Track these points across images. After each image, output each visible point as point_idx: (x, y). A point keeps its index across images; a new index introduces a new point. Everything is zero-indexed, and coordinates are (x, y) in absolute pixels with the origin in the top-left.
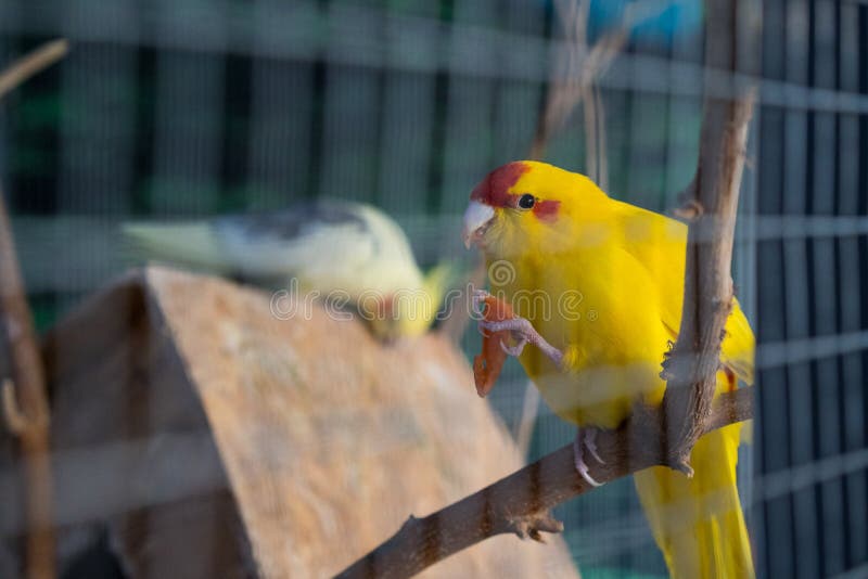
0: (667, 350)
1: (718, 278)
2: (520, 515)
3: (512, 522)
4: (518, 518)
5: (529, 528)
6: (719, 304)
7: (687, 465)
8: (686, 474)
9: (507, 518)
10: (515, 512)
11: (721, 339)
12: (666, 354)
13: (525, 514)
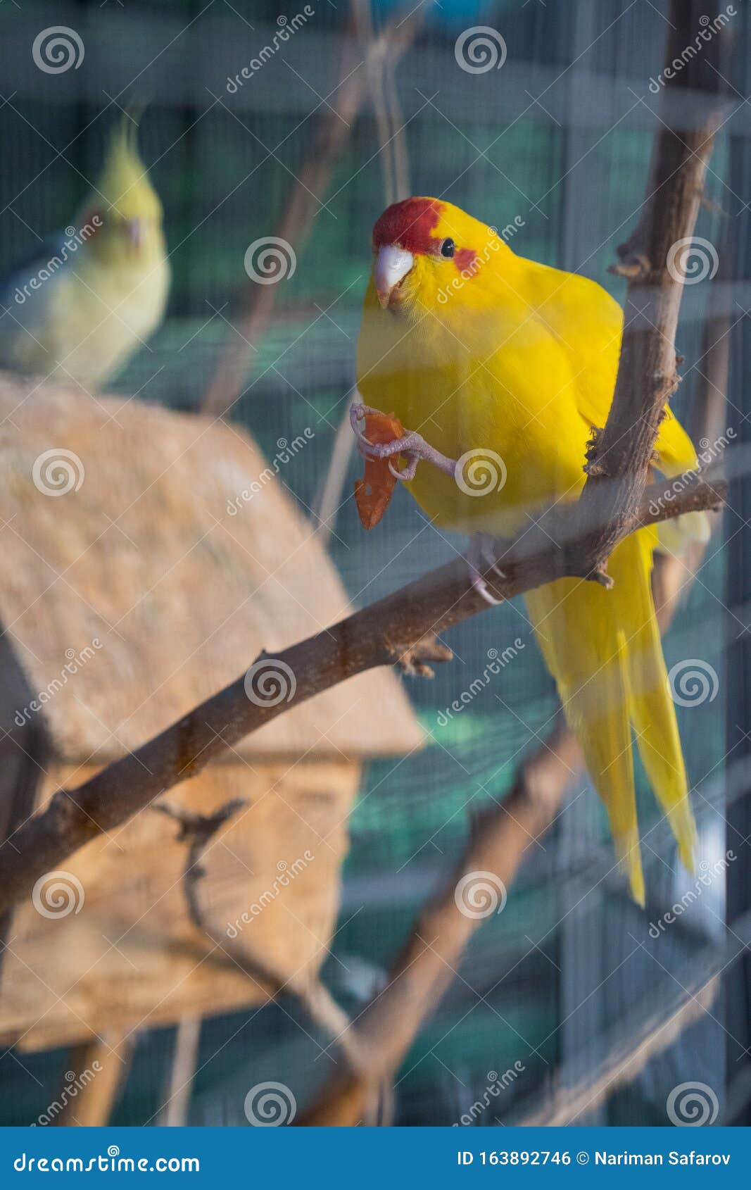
0: (590, 438)
1: (662, 349)
2: (403, 643)
3: (393, 652)
4: (400, 647)
5: (413, 658)
6: (661, 381)
7: (606, 575)
8: (604, 585)
9: (387, 648)
10: (396, 639)
11: (659, 423)
12: (590, 443)
13: (408, 642)
